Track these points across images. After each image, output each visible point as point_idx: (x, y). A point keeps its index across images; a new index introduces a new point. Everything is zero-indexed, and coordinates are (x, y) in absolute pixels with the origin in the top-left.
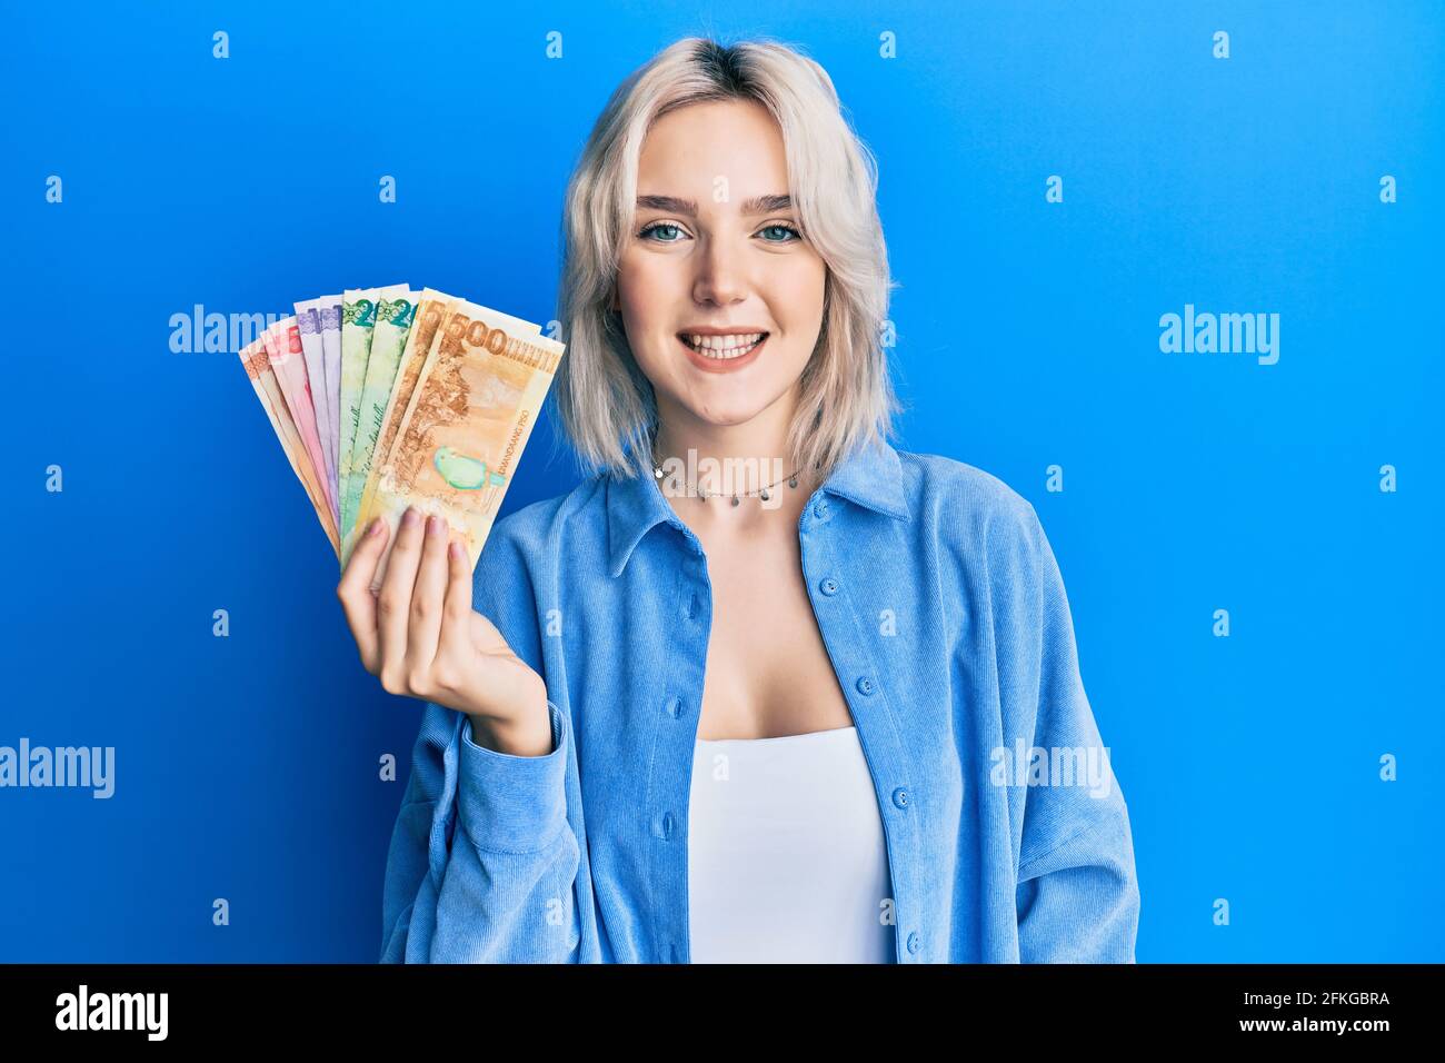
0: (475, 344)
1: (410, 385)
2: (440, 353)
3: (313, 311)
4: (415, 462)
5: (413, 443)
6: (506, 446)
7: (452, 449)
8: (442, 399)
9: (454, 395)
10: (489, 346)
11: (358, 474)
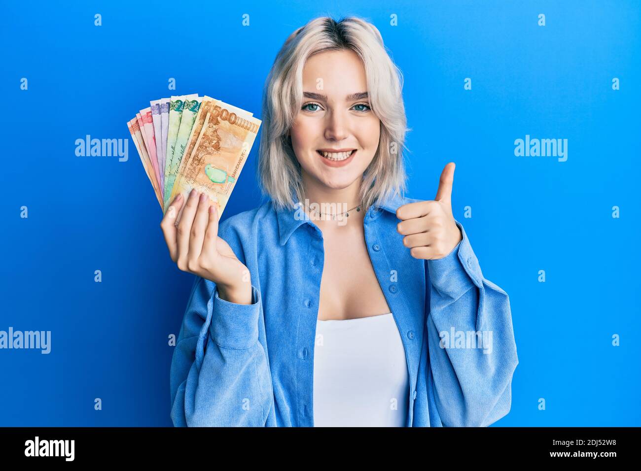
0: (224, 119)
1: (196, 137)
2: (209, 123)
3: (158, 105)
4: (197, 170)
5: (196, 162)
6: (236, 165)
7: (212, 165)
8: (209, 143)
9: (215, 142)
10: (229, 120)
11: (173, 175)
